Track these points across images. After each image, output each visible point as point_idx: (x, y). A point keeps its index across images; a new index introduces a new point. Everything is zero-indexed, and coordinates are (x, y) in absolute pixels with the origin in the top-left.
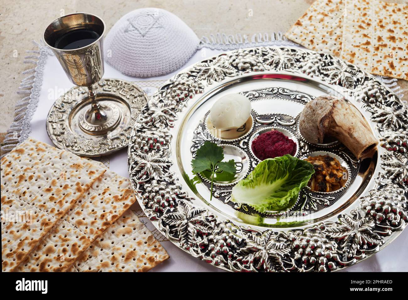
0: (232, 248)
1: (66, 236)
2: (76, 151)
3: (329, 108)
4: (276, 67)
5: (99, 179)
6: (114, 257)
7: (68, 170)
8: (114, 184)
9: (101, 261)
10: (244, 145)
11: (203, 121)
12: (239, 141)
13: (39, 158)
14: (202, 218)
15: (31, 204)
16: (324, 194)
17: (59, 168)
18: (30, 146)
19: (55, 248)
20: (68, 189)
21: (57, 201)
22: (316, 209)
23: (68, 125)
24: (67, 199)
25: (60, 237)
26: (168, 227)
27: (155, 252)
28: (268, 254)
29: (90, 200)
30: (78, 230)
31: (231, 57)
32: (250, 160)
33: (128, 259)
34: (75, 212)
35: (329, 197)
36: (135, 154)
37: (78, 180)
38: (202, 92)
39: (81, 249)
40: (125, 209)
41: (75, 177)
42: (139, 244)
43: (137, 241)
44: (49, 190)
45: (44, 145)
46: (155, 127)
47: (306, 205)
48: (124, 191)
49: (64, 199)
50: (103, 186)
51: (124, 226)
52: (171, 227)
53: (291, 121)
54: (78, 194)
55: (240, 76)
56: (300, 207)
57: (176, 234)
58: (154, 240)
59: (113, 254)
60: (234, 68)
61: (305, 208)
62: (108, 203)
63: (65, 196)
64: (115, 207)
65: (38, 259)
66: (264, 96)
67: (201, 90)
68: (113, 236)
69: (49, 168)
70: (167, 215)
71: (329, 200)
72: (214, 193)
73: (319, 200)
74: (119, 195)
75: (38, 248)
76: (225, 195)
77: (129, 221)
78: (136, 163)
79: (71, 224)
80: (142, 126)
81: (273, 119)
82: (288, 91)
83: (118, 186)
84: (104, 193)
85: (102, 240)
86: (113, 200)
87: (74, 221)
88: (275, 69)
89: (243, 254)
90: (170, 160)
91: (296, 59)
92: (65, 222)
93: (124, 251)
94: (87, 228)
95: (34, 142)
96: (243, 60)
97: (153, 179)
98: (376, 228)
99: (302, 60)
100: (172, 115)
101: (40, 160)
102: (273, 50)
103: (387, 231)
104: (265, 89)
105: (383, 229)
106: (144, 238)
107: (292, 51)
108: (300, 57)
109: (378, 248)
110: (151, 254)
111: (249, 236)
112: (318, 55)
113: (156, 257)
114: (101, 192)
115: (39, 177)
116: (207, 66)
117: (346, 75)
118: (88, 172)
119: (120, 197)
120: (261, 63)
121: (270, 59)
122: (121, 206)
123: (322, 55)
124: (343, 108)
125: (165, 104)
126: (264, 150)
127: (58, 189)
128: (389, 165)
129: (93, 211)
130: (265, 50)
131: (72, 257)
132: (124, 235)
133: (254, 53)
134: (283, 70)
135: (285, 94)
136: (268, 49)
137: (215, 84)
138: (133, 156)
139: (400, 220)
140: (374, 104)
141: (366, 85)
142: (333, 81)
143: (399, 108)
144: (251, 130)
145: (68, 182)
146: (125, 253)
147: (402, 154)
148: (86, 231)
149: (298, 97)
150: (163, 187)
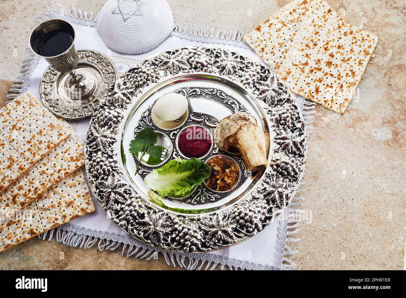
0: (134, 218)
1: (33, 180)
2: (56, 112)
4: (221, 71)
5: (65, 140)
6: (60, 202)
7: (46, 128)
8: (74, 146)
9: (52, 202)
10: (173, 136)
11: (151, 107)
12: (171, 131)
13: (29, 112)
14: (121, 190)
15: (16, 150)
16: (213, 192)
17: (40, 124)
18: (26, 99)
19: (24, 186)
20: (42, 145)
21: (33, 153)
22: (204, 202)
24: (39, 152)
25: (29, 180)
26: (98, 190)
27: (87, 204)
28: (155, 229)
29: (55, 155)
30: (41, 177)
31: (190, 53)
32: (173, 150)
33: (68, 206)
34: (43, 163)
35: (217, 195)
36: (94, 126)
37: (50, 139)
38: (158, 82)
39: (40, 192)
40: (75, 169)
41: (49, 136)
42: (79, 196)
43: (78, 193)
44: (29, 142)
45: (35, 101)
46: (114, 106)
47: (197, 197)
48: (79, 154)
49: (37, 152)
50: (66, 146)
51: (73, 180)
52: (100, 191)
53: (216, 123)
54: (47, 150)
55: (191, 73)
56: (193, 197)
57: (102, 198)
58: (89, 195)
59: (60, 199)
60: (189, 65)
61: (196, 199)
62: (65, 161)
63: (39, 150)
64: (69, 166)
65: (13, 191)
66: (204, 95)
67: (157, 80)
68: (64, 186)
69: (33, 124)
70: (100, 182)
71: (215, 198)
72: (139, 170)
73: (208, 196)
74: (74, 156)
75: (14, 184)
76: (146, 174)
77: (77, 178)
78: (92, 134)
79: (38, 171)
80: (105, 102)
81: (202, 118)
82: (224, 95)
83: (76, 149)
84: (65, 152)
85: (56, 187)
86: (69, 159)
87: (40, 170)
88: (220, 73)
89: (139, 223)
90: (116, 137)
91: (240, 67)
92: (35, 169)
93: (68, 199)
94: (47, 177)
95: (30, 97)
96: (197, 60)
97: (100, 150)
98: (235, 230)
99: (245, 69)
100: (128, 98)
101: (30, 114)
102: (225, 53)
103: (241, 235)
104: (207, 89)
105: (239, 232)
106: (83, 193)
107: (240, 58)
108: (244, 66)
109: (230, 244)
110: (84, 206)
111: (148, 211)
112: (259, 67)
113: (87, 208)
114: (64, 151)
115: (25, 129)
116: (169, 58)
117: (271, 94)
118: (58, 133)
119: (75, 158)
120: (211, 64)
121: (220, 62)
122: (74, 165)
123: (263, 68)
124: (248, 131)
125: (126, 87)
126: (185, 145)
127: (35, 142)
128: (268, 183)
129: (55, 165)
130: (220, 52)
131: (34, 196)
132: (71, 187)
133: (210, 52)
134: (226, 75)
135: (221, 97)
136: (223, 51)
137: (170, 76)
138: (92, 128)
139: (255, 229)
140: (283, 126)
141: (284, 107)
142: (260, 96)
143: (300, 135)
144: (183, 124)
145: (43, 139)
146: (68, 201)
147: (282, 177)
148: (46, 179)
149: (229, 103)
150: (104, 159)
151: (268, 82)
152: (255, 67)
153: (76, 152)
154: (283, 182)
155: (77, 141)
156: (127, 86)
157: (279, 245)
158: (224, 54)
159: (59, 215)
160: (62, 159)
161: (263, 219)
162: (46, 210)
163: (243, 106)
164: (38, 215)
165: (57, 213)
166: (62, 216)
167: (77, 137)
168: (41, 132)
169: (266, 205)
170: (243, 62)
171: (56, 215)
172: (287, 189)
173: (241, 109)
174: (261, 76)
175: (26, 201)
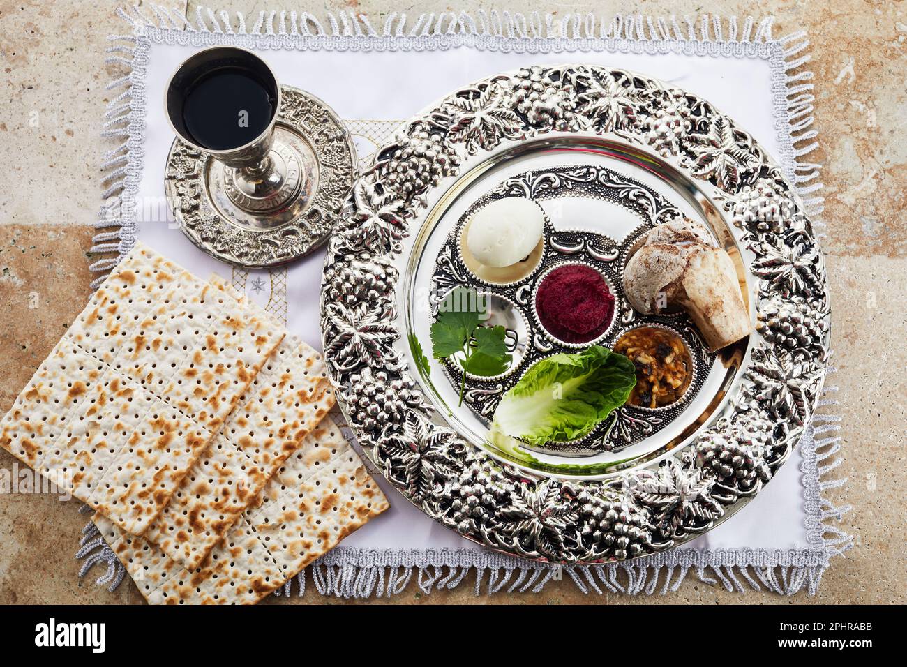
0: (489, 508)
1: (225, 465)
3: (679, 270)
4: (600, 123)
5: (272, 354)
6: (303, 505)
7: (219, 331)
8: (297, 363)
9: (284, 508)
10: (522, 298)
11: (453, 235)
12: (517, 287)
13: (164, 298)
14: (443, 450)
15: (164, 398)
16: (645, 411)
17: (203, 324)
18: (143, 265)
19: (209, 485)
20: (225, 374)
21: (208, 398)
22: (629, 439)
23: (204, 187)
24: (224, 394)
25: (216, 467)
26: (388, 460)
27: (367, 496)
28: (544, 524)
29: (259, 396)
30: (243, 455)
31: (516, 88)
32: (532, 332)
33: (324, 509)
34: (237, 419)
35: (653, 418)
36: (333, 309)
37: (240, 356)
38: (457, 173)
39: (251, 492)
40: (318, 419)
41: (234, 348)
42: (343, 481)
43: (338, 474)
44: (191, 374)
45: (168, 264)
46: (367, 249)
47: (613, 431)
48: (315, 382)
49: (218, 393)
50: (279, 368)
51: (317, 446)
52: (394, 462)
53: (613, 251)
54: (241, 385)
55: (529, 139)
56: (604, 433)
57: (401, 476)
58: (367, 475)
59: (301, 496)
60: (520, 119)
61: (611, 435)
62: (290, 405)
63: (220, 387)
64: (301, 415)
65: (184, 503)
66: (570, 187)
67: (454, 168)
68: (300, 464)
69: (185, 325)
70: (387, 439)
71: (653, 425)
72: (465, 393)
73: (636, 423)
74: (307, 389)
75: (183, 484)
76: (484, 400)
77: (326, 438)
78: (334, 328)
79: (230, 443)
80: (344, 244)
81: (580, 243)
82: (615, 179)
83: (305, 370)
84: (282, 384)
85: (283, 470)
86: (297, 399)
87: (236, 438)
88: (598, 129)
89: (505, 518)
90: (394, 325)
91: (640, 106)
92: (221, 438)
93: (319, 493)
94: (257, 451)
95: (149, 256)
96: (538, 104)
97: (364, 364)
98: (715, 490)
99: (651, 109)
100: (398, 225)
101: (167, 302)
102: (599, 77)
103: (730, 498)
104: (573, 169)
105: (725, 492)
106: (350, 471)
107: (635, 84)
108: (648, 102)
109: (711, 524)
110: (362, 501)
111: (516, 486)
112: (683, 100)
113: (369, 505)
114: (278, 381)
115: (171, 343)
116: (469, 108)
117: (726, 163)
118: (255, 338)
119: (309, 394)
120: (573, 110)
121: (591, 102)
122: (312, 411)
123: (691, 100)
124: (703, 265)
125: (386, 199)
126: (557, 316)
127: (206, 372)
128: (762, 372)
129: (265, 419)
130: (584, 74)
131: (239, 505)
132: (317, 463)
133: (561, 80)
134: (612, 131)
135: (609, 184)
136: (591, 72)
137: (481, 154)
138: (330, 313)
139: (756, 478)
140: (765, 234)
141: (760, 189)
142: (700, 172)
143: (807, 249)
144: (539, 264)
145: (222, 359)
146: (322, 498)
147: (788, 352)
148: (257, 457)
149: (631, 196)
150: (380, 384)
151: (712, 135)
152: (674, 100)
153: (306, 379)
154: (795, 364)
155: (301, 349)
156: (387, 195)
157: (806, 500)
158: (598, 81)
159: (311, 535)
160: (279, 403)
161: (769, 454)
162: (274, 528)
163: (665, 200)
164: (259, 543)
165: (305, 530)
166: (319, 536)
167: (298, 341)
168: (211, 343)
169: (769, 423)
170: (645, 93)
171: (302, 535)
172: (806, 378)
173: (662, 208)
174: (693, 122)
175: (225, 520)
